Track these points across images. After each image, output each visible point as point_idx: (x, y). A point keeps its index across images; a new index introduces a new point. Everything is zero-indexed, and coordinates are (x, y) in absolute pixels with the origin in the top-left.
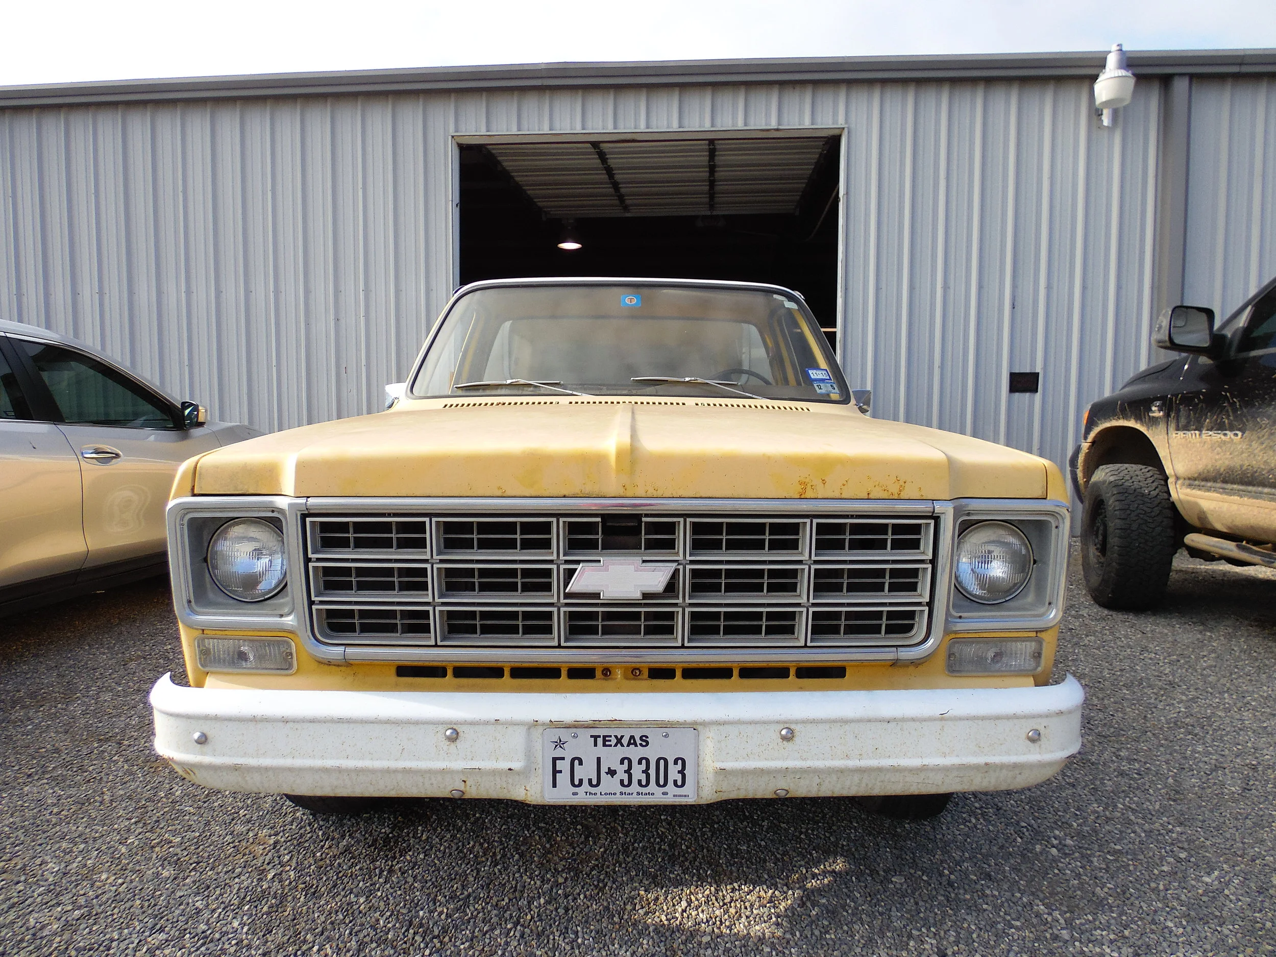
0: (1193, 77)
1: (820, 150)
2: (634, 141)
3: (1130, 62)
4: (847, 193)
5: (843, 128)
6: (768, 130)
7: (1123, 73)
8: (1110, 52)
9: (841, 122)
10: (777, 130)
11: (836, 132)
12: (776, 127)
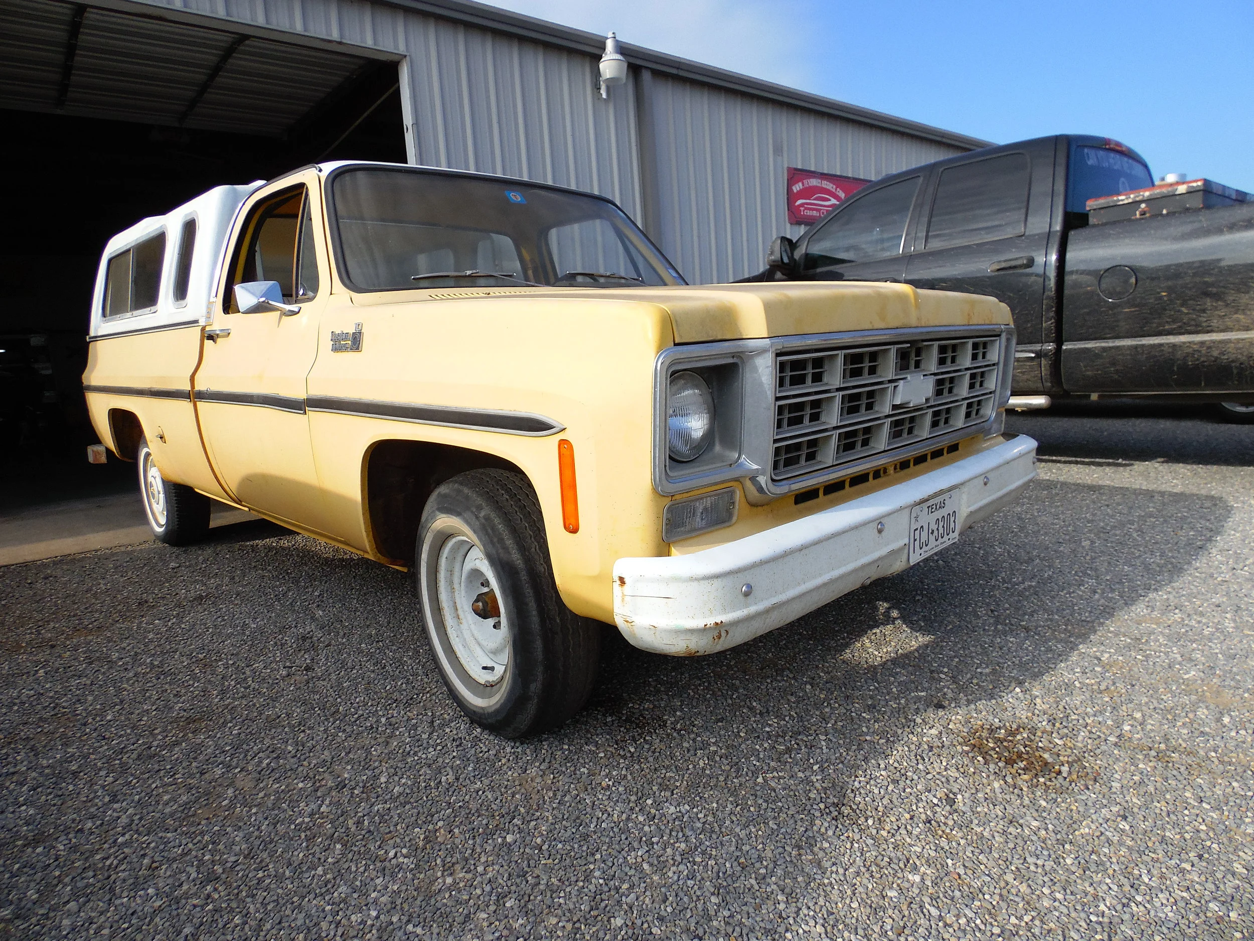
0: (656, 74)
1: (348, 74)
2: (161, 19)
3: (623, 49)
4: (416, 124)
5: (405, 56)
6: (330, 41)
7: (619, 57)
8: (607, 38)
9: (402, 49)
10: (340, 43)
11: (396, 58)
12: (339, 40)
